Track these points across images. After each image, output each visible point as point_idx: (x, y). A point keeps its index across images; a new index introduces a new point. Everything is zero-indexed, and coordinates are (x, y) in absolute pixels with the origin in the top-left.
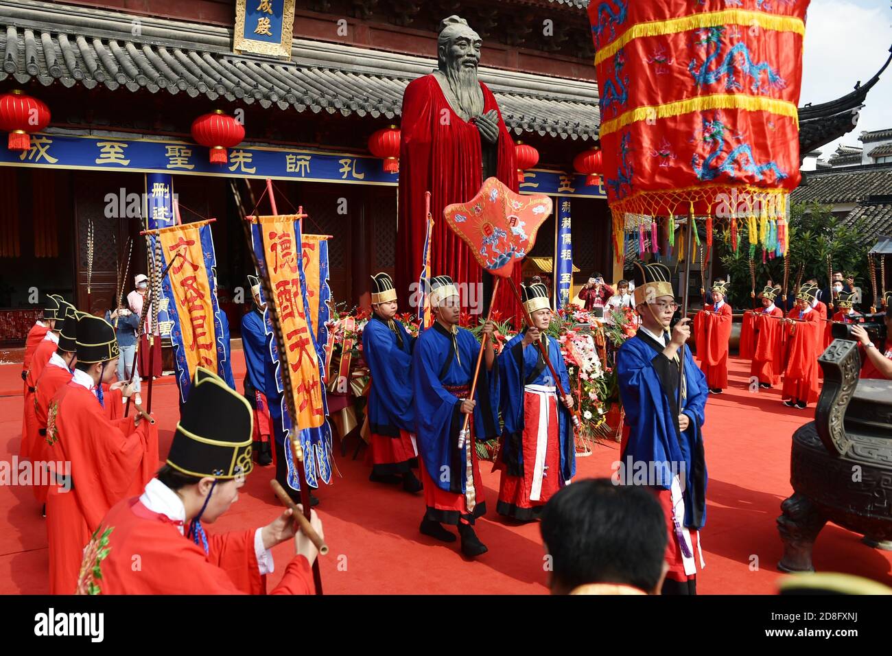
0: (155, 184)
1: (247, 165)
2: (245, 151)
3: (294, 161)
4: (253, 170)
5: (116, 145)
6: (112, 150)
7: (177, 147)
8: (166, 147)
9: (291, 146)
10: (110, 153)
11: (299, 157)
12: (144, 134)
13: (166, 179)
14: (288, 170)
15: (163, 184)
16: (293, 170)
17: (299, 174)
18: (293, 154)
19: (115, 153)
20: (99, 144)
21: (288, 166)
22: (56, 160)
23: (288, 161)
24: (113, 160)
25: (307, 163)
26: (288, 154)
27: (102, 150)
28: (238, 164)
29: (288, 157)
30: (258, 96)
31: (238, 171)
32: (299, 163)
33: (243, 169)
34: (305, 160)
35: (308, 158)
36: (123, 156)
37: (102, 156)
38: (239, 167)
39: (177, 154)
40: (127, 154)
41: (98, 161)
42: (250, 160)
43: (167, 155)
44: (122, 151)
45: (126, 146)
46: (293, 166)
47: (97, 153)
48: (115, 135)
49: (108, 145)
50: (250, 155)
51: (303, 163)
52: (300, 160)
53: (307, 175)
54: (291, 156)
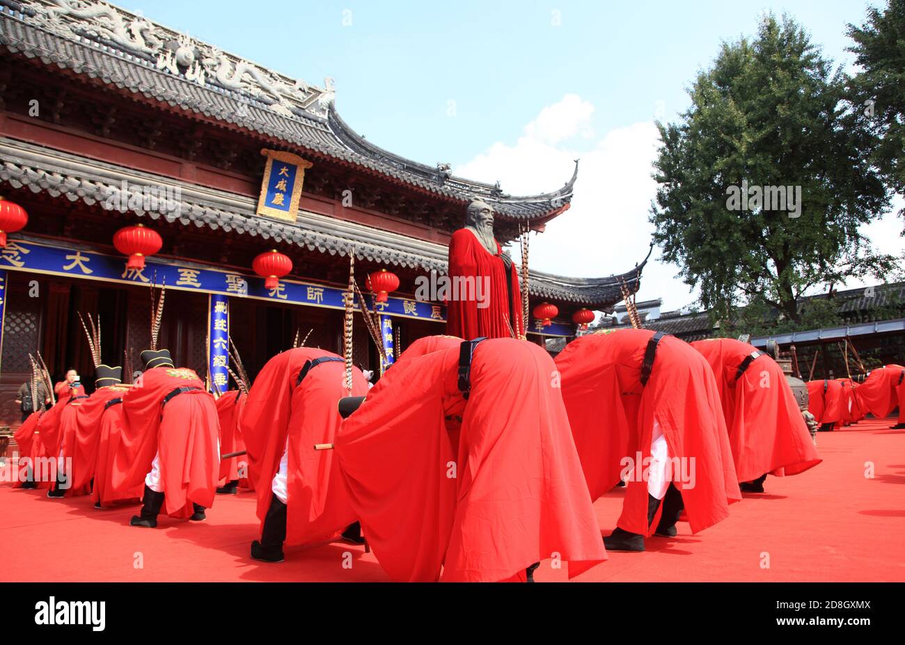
0: (218, 302)
1: (281, 293)
2: (280, 283)
3: (312, 292)
4: (285, 297)
5: (192, 271)
6: (189, 275)
7: (234, 276)
8: (227, 276)
9: (310, 282)
10: (186, 277)
11: (316, 289)
12: (210, 266)
13: (225, 299)
14: (309, 298)
15: (223, 303)
16: (311, 298)
17: (315, 302)
18: (312, 287)
19: (192, 277)
20: (180, 270)
21: (309, 295)
22: (148, 280)
23: (309, 292)
24: (189, 283)
25: (321, 294)
26: (309, 286)
27: (181, 275)
28: (275, 292)
29: (308, 288)
30: (307, 242)
31: (275, 296)
32: (316, 293)
33: (279, 296)
34: (320, 292)
35: (322, 290)
36: (196, 280)
37: (181, 279)
38: (276, 293)
39: (234, 281)
40: (199, 278)
41: (178, 283)
42: (283, 289)
43: (227, 281)
44: (195, 276)
45: (198, 273)
46: (312, 295)
47: (178, 276)
48: (191, 265)
49: (186, 271)
50: (283, 285)
51: (318, 293)
52: (316, 291)
53: (321, 303)
54: (310, 288)
